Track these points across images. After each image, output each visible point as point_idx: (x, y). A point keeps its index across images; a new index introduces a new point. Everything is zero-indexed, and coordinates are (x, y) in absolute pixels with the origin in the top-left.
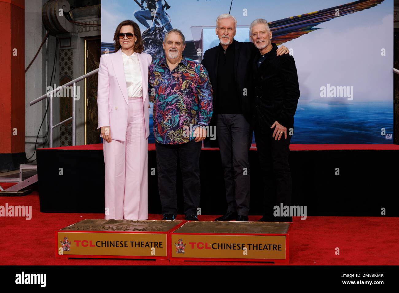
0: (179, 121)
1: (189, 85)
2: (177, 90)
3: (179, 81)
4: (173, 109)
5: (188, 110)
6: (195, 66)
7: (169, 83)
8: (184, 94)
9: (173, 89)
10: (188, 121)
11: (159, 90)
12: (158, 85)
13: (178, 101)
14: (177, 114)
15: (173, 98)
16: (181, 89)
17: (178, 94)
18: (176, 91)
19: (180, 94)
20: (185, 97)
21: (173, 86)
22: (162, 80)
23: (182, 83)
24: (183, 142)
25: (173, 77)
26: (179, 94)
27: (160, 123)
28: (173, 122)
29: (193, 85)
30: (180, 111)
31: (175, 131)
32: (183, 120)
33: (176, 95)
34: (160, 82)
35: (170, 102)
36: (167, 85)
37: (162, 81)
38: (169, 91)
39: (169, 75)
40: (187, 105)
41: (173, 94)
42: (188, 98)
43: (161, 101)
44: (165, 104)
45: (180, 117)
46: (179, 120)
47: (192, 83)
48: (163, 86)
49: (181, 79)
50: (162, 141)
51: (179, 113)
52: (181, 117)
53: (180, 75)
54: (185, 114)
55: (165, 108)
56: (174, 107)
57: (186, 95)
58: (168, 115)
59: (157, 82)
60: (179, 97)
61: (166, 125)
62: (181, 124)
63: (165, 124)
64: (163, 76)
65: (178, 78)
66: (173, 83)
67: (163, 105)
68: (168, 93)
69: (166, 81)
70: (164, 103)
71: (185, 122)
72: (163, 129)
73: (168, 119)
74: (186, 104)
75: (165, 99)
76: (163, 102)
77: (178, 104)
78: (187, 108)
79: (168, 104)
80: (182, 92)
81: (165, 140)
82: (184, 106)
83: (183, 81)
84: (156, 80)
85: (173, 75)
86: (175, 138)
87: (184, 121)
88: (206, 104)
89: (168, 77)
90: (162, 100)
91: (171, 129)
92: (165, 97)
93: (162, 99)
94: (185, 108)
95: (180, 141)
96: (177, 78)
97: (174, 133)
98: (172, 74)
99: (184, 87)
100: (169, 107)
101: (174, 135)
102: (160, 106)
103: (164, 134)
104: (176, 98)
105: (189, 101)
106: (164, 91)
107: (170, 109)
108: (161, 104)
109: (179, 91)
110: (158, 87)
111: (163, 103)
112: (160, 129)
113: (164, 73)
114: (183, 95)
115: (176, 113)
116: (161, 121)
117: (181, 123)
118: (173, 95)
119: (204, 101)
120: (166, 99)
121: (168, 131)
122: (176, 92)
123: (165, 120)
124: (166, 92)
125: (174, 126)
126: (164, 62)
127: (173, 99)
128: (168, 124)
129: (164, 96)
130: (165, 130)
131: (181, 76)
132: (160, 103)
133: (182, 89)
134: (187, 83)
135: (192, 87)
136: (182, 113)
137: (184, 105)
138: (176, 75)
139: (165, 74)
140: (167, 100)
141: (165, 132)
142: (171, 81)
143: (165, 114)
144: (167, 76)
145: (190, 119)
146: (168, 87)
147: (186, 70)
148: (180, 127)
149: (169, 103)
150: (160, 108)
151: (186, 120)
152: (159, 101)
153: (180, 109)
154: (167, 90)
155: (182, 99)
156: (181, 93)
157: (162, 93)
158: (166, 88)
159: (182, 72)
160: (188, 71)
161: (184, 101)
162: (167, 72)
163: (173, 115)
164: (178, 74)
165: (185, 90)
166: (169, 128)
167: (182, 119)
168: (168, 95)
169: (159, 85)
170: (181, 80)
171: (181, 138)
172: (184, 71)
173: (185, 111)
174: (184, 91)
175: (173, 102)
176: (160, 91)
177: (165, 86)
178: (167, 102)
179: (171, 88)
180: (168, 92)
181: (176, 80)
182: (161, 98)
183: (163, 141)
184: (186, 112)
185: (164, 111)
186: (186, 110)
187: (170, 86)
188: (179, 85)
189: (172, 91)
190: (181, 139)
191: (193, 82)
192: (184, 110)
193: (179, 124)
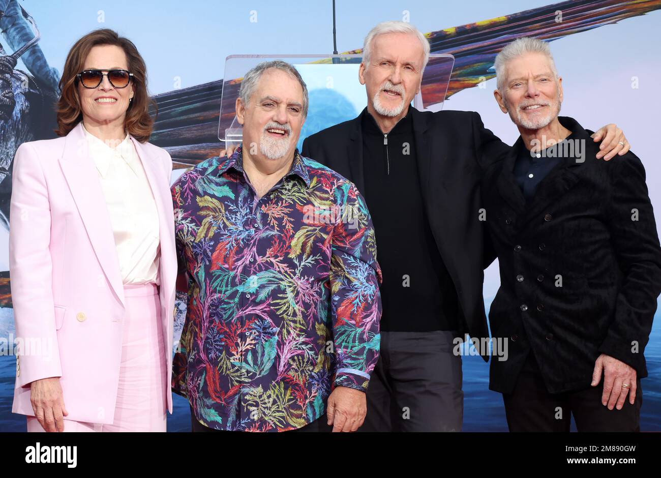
0: (278, 358)
1: (315, 242)
2: (276, 257)
3: (282, 228)
4: (262, 319)
5: (308, 324)
6: (334, 187)
7: (249, 236)
8: (297, 272)
9: (262, 252)
10: (303, 357)
11: (215, 254)
12: (211, 240)
13: (277, 293)
14: (274, 334)
15: (264, 281)
16: (289, 253)
17: (280, 272)
18: (272, 260)
19: (286, 272)
20: (301, 283)
21: (263, 246)
22: (228, 223)
23: (292, 237)
24: (288, 425)
25: (265, 216)
26: (282, 271)
27: (215, 362)
28: (259, 358)
29: (327, 241)
30: (283, 326)
31: (266, 389)
32: (289, 356)
33: (272, 275)
34: (219, 228)
35: (251, 294)
36: (243, 240)
37: (225, 227)
38: (248, 259)
39: (251, 209)
40: (306, 306)
41: (261, 270)
42: (309, 286)
43: (220, 292)
44: (237, 300)
45: (280, 344)
46: (278, 354)
47: (325, 236)
48: (228, 243)
49: (290, 222)
50: (220, 422)
51: (280, 333)
52: (284, 344)
53: (287, 210)
54: (299, 335)
55: (233, 313)
56: (265, 312)
57: (303, 274)
58: (243, 337)
59: (209, 229)
60: (282, 280)
61: (237, 371)
62: (281, 368)
63: (233, 366)
64: (231, 212)
65: (280, 220)
66: (263, 235)
67: (229, 303)
68: (245, 266)
69: (241, 228)
70: (232, 296)
71: (294, 360)
72: (225, 381)
73: (247, 351)
74: (304, 302)
75: (234, 284)
76: (228, 293)
77: (277, 304)
78: (305, 316)
79: (244, 301)
80: (292, 265)
81: (230, 419)
82: (297, 311)
83: (296, 229)
84: (205, 221)
85: (264, 209)
86: (266, 411)
87: (292, 358)
88: (358, 307)
89: (246, 215)
90: (224, 289)
91: (255, 384)
92: (235, 276)
93: (224, 284)
94: (299, 317)
95: (280, 422)
96: (275, 218)
97: (265, 396)
98: (259, 205)
99: (299, 251)
100: (249, 310)
101: (265, 403)
102: (217, 307)
103: (230, 397)
104: (270, 282)
105: (313, 296)
106: (231, 260)
107: (250, 317)
108: (221, 301)
109: (281, 262)
110: (212, 243)
111: (229, 298)
112: (214, 382)
113: (235, 202)
114: (295, 274)
115: (270, 330)
116: (217, 357)
117: (282, 364)
118: (262, 274)
119: (354, 296)
120: (240, 283)
121: (245, 390)
122: (272, 264)
123: (235, 353)
124: (240, 263)
125: (263, 373)
126: (237, 163)
127: (262, 287)
128: (244, 364)
129: (232, 273)
130: (233, 385)
131: (289, 215)
132: (216, 296)
133: (292, 256)
134: (308, 237)
135: (325, 248)
136: (289, 333)
137: (297, 307)
138: (275, 211)
139: (237, 207)
140: (241, 289)
141: (231, 393)
142: (257, 229)
143: (235, 332)
144: (244, 213)
145: (311, 353)
146: (247, 245)
147: (306, 196)
148: (279, 378)
149: (248, 296)
150: (218, 314)
151: (298, 355)
152: (215, 291)
153: (283, 319)
154: (243, 257)
155: (290, 286)
156: (287, 269)
157: (226, 266)
158: (240, 251)
159: (293, 200)
160: (312, 199)
161: (298, 293)
162: (245, 200)
163: (259, 336)
164: (279, 208)
165: (300, 257)
166: (249, 377)
167: (286, 351)
168: (246, 272)
169: (217, 238)
170: (289, 226)
171: (285, 414)
172: (299, 199)
173: (298, 325)
174: (296, 262)
175: (263, 295)
176: (217, 258)
177: (238, 244)
178: (243, 294)
179: (255, 249)
180: (248, 262)
181: (273, 227)
182: (222, 281)
183: (225, 421)
184: (301, 330)
185: (229, 324)
186: (303, 325)
187: (254, 244)
188: (283, 241)
189: (260, 260)
190: (283, 417)
191: (327, 233)
192: (295, 322)
193: (274, 367)
